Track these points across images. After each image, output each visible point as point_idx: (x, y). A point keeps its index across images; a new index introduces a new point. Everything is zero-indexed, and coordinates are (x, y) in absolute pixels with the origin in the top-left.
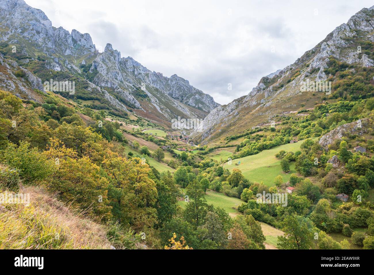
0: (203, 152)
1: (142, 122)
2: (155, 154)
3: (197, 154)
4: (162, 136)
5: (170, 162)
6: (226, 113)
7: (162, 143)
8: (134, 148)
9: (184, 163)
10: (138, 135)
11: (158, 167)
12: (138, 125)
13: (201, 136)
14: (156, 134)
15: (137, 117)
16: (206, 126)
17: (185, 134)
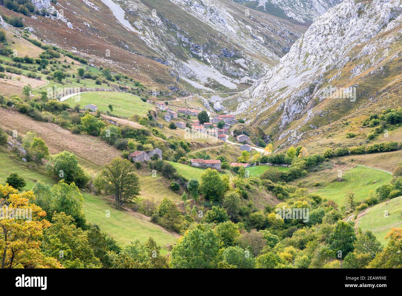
0: (285, 170)
1: (60, 67)
2: (103, 182)
3: (262, 178)
4: (133, 114)
5: (158, 208)
6: (372, 26)
7: (130, 141)
8: (28, 158)
9: (211, 212)
10: (44, 114)
11: (114, 229)
12: (44, 77)
13: (279, 113)
14: (110, 107)
15: (39, 45)
16: (297, 75)
17: (218, 106)
